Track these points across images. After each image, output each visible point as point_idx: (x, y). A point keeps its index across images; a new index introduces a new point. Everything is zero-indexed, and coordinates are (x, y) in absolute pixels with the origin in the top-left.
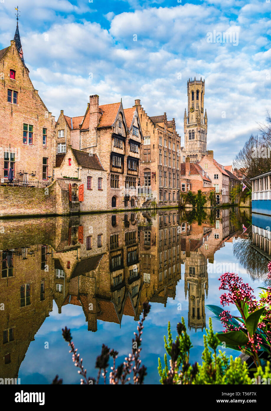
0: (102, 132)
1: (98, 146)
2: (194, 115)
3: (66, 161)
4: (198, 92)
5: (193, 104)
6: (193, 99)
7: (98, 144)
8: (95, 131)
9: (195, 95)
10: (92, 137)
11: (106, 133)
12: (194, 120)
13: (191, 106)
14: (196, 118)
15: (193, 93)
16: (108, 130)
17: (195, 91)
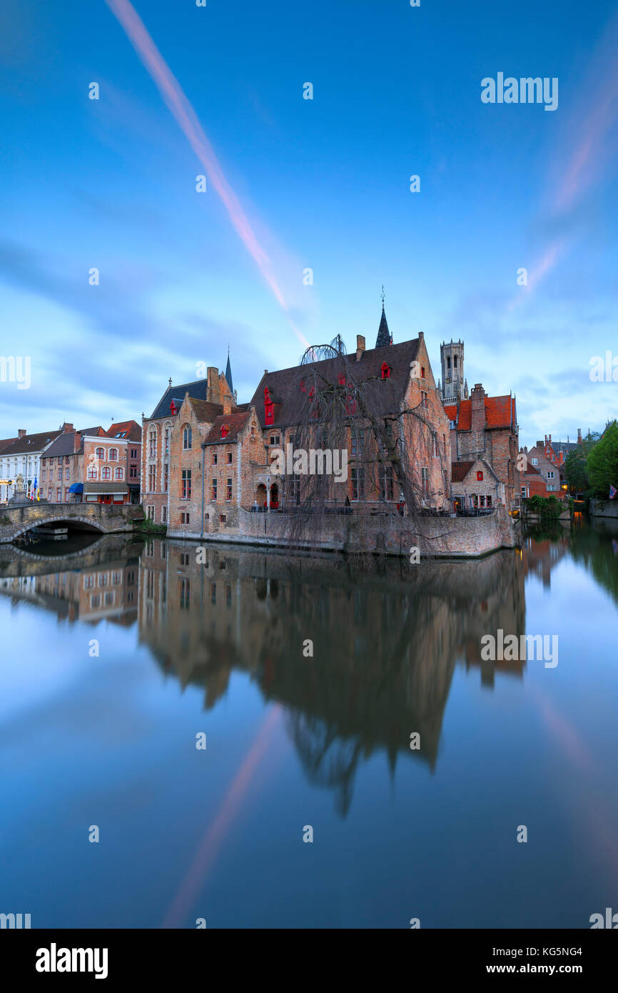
0: (494, 434)
1: (487, 452)
2: (451, 387)
3: (473, 475)
4: (456, 357)
5: (450, 374)
6: (449, 366)
7: (487, 449)
8: (481, 433)
9: (453, 361)
10: (477, 440)
11: (501, 435)
12: (452, 393)
13: (446, 376)
14: (455, 391)
15: (449, 359)
16: (503, 432)
17: (453, 357)
